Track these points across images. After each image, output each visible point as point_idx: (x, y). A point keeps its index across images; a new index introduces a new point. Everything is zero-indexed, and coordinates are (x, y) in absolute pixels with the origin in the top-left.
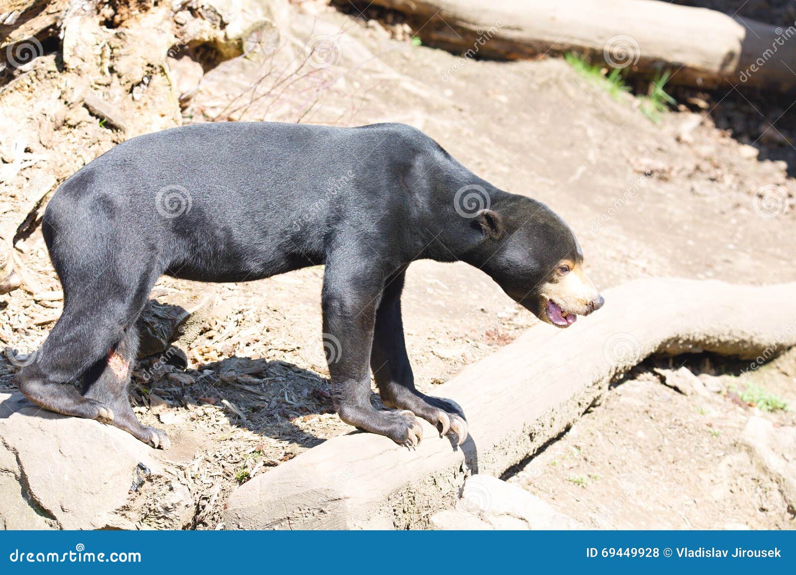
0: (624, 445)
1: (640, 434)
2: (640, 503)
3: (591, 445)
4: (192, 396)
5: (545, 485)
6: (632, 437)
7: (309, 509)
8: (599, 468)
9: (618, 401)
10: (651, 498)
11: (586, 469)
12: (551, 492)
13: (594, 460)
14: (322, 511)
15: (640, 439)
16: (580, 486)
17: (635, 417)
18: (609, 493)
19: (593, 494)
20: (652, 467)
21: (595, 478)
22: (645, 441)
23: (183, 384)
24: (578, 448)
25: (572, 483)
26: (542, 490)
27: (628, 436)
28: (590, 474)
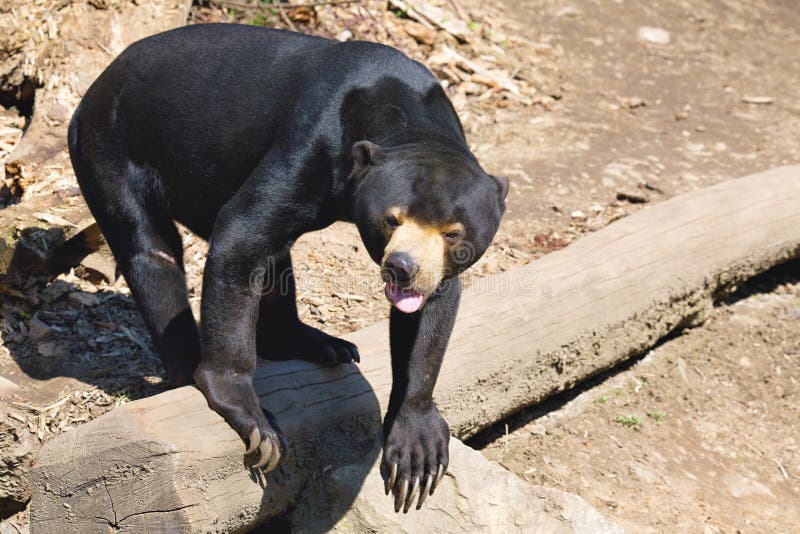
0: (717, 375)
1: (744, 362)
2: (720, 449)
3: (662, 377)
4: (89, 321)
5: (580, 427)
6: (731, 365)
7: (128, 467)
8: (667, 405)
9: (728, 319)
10: (737, 443)
11: (645, 407)
12: (586, 435)
13: (662, 395)
14: (143, 469)
15: (742, 368)
16: (632, 427)
17: (743, 340)
18: (672, 436)
19: (649, 437)
20: (751, 403)
21: (657, 418)
22: (749, 370)
23: (82, 306)
24: (644, 380)
25: (619, 424)
26: (574, 434)
27: (726, 364)
28: (650, 412)
